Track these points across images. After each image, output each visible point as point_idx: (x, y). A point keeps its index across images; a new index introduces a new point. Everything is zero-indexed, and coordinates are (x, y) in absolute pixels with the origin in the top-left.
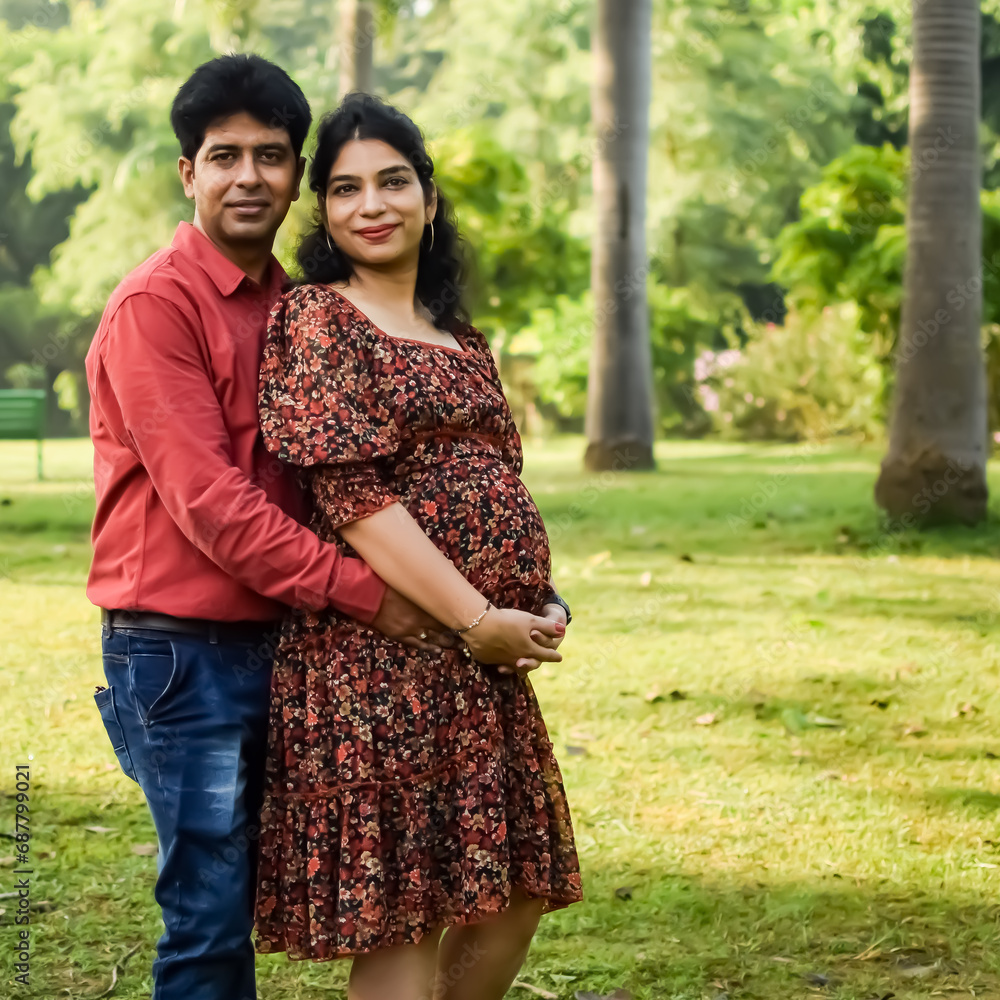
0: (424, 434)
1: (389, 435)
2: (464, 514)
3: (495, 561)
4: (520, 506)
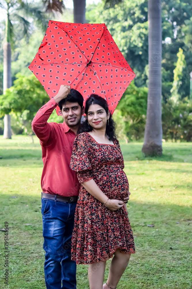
2: (111, 180)
4: (123, 178)
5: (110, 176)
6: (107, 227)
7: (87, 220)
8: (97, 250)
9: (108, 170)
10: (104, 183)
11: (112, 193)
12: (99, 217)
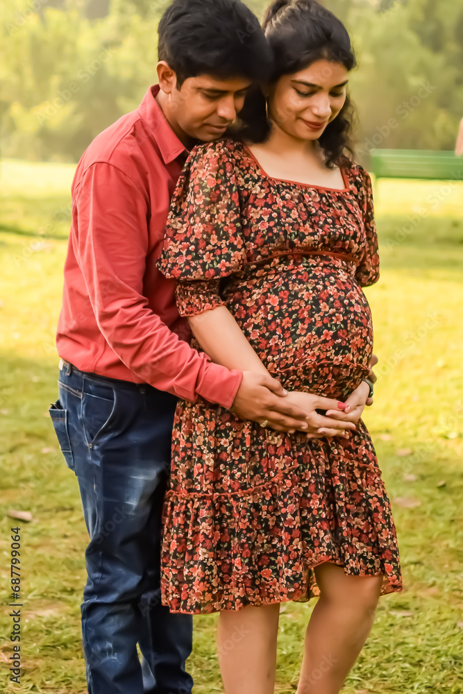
0: (279, 253)
1: (240, 259)
2: (298, 307)
3: (315, 345)
4: (344, 306)
5: (295, 296)
6: (273, 483)
7: (202, 451)
8: (231, 565)
9: (288, 273)
10: (269, 318)
11: (294, 357)
12: (244, 445)
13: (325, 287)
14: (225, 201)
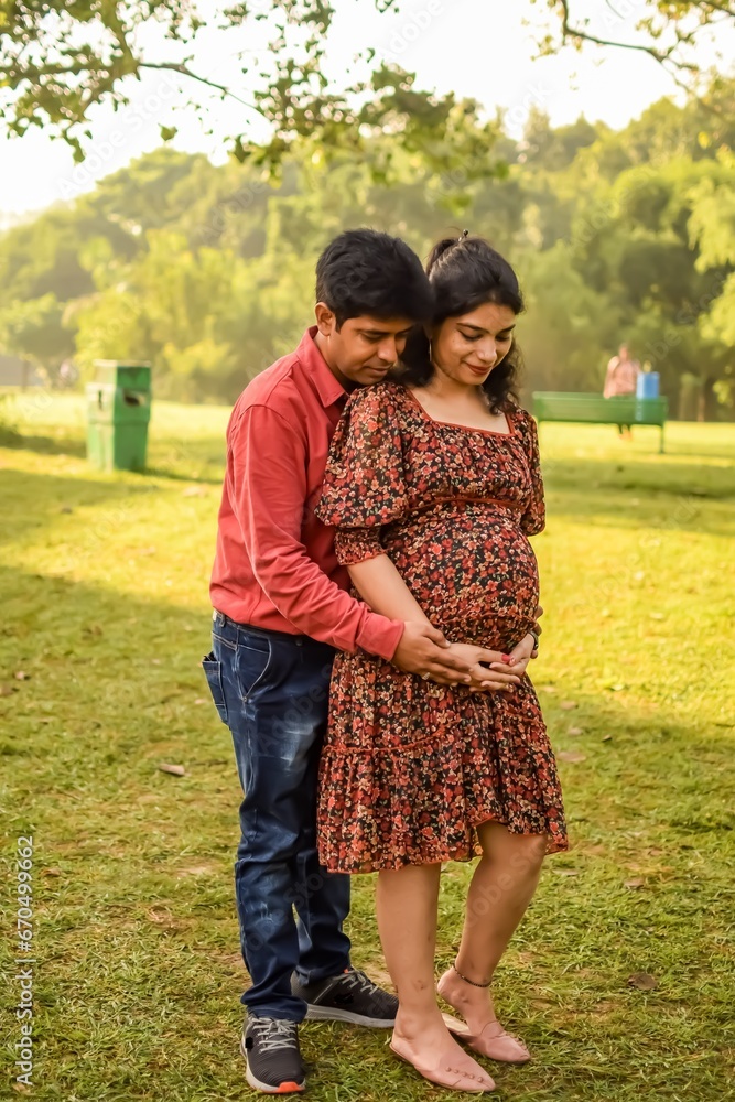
0: (442, 499)
2: (462, 557)
3: (480, 596)
4: (510, 556)
5: (459, 545)
6: (435, 738)
7: (361, 704)
8: (391, 823)
9: (452, 521)
10: (432, 568)
11: (458, 608)
12: (405, 698)
13: (490, 536)
14: (387, 445)
